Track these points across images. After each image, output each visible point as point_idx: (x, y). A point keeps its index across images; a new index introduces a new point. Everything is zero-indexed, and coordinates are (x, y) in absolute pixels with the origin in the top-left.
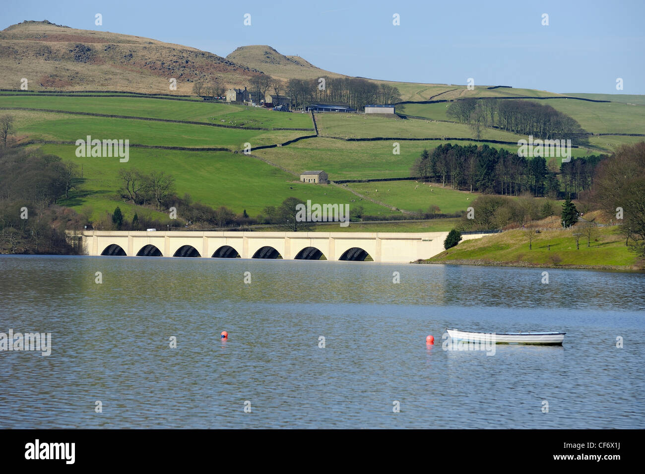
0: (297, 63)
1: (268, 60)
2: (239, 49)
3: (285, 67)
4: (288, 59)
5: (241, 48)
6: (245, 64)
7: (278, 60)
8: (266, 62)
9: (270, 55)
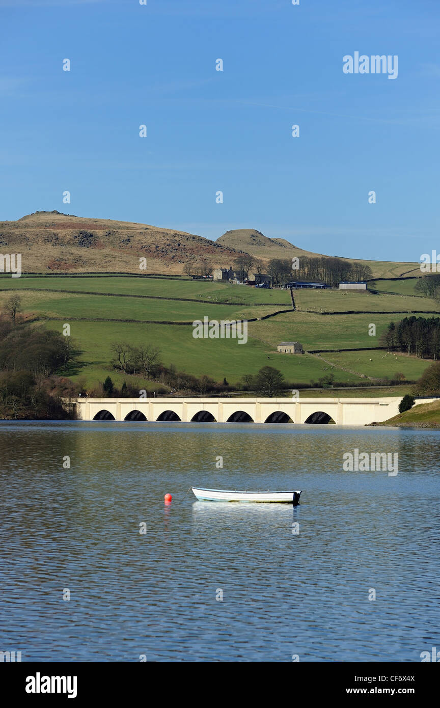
0: (281, 245)
1: (255, 242)
2: (228, 233)
3: (269, 249)
4: (273, 241)
5: (230, 232)
6: (233, 247)
7: (263, 242)
8: (253, 244)
9: (256, 238)
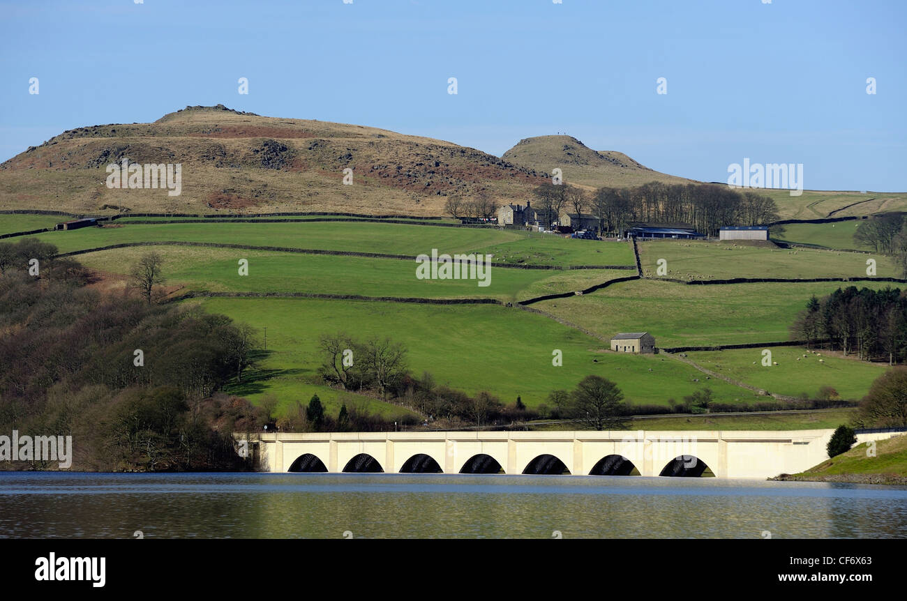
0: (615, 162)
1: (569, 159)
2: (524, 142)
3: (596, 169)
4: (602, 157)
5: (526, 140)
6: (531, 166)
7: (585, 158)
8: (566, 162)
9: (572, 151)
